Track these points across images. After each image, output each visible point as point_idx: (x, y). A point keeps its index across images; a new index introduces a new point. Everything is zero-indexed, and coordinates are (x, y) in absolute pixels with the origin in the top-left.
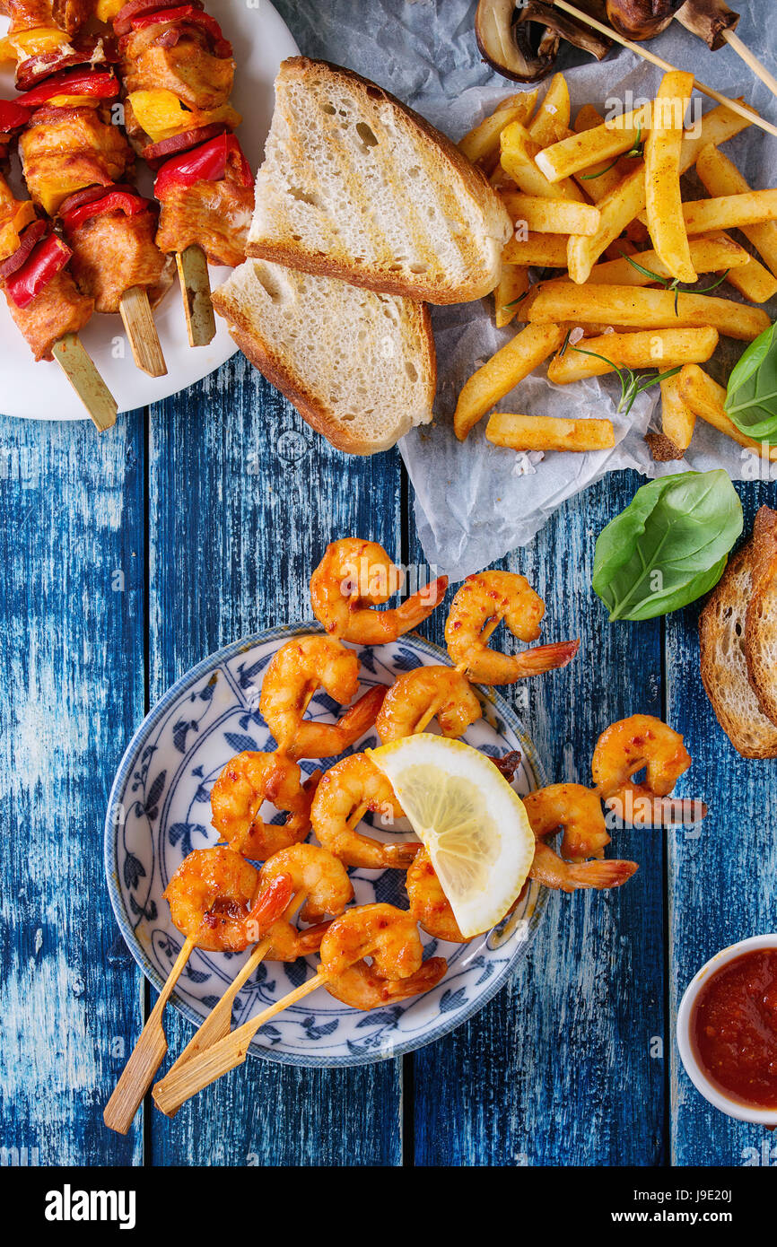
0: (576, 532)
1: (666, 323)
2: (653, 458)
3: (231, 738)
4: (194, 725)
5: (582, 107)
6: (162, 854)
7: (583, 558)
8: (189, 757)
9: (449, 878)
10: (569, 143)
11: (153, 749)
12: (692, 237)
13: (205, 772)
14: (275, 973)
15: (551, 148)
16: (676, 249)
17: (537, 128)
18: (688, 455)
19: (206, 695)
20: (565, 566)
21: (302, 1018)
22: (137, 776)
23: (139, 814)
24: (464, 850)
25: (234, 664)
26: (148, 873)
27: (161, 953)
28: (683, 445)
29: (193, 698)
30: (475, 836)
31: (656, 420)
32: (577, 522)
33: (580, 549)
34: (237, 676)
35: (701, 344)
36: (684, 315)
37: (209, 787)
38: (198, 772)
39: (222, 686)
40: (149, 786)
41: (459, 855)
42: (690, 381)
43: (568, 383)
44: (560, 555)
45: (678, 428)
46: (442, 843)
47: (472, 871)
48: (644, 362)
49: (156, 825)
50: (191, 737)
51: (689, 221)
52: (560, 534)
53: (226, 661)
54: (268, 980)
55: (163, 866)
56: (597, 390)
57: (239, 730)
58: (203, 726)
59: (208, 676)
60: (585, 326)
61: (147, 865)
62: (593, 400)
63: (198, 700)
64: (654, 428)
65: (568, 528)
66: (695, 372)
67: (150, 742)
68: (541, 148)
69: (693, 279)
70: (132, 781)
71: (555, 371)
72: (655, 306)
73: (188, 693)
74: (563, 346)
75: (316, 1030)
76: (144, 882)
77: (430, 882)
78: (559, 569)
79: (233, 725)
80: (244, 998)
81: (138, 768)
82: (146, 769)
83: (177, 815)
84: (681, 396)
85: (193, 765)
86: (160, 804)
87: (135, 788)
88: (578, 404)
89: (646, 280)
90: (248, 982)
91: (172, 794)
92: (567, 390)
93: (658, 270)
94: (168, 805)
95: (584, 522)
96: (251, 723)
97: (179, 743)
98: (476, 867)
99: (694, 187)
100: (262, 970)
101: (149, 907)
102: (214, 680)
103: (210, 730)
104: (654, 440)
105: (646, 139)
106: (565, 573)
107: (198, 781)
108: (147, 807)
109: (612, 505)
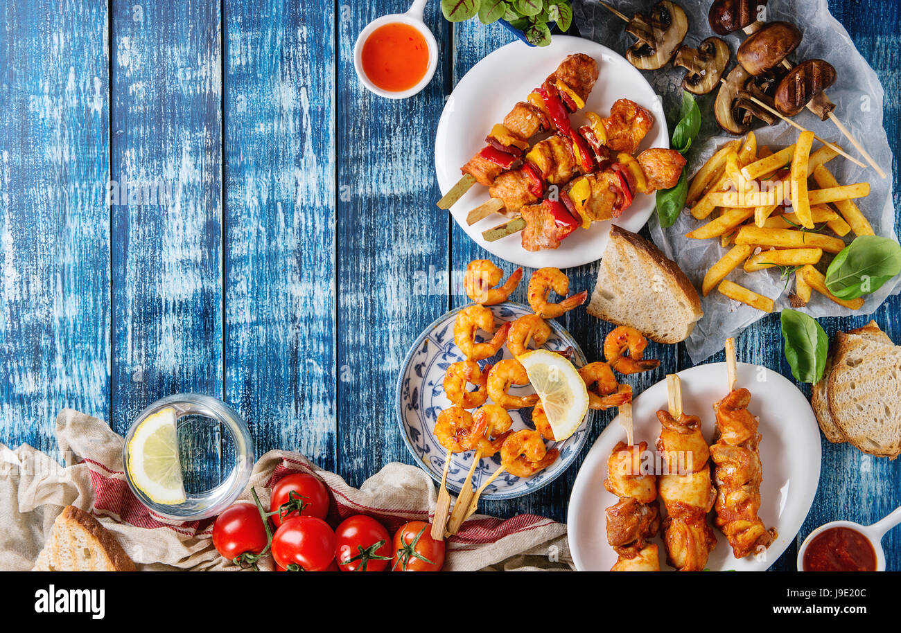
0: (756, 338)
1: (798, 246)
2: (792, 306)
3: (440, 365)
4: (423, 364)
5: (762, 146)
6: (425, 423)
7: (759, 350)
8: (425, 379)
9: (550, 414)
10: (757, 164)
11: (409, 379)
12: (812, 207)
13: (434, 383)
14: (487, 461)
15: (749, 166)
16: (805, 213)
17: (742, 156)
18: (808, 305)
19: (425, 350)
20: (751, 353)
21: (504, 477)
22: (405, 393)
23: (410, 409)
24: (558, 402)
25: (433, 334)
26: (421, 432)
27: (436, 466)
28: (806, 301)
29: (419, 353)
30: (563, 396)
31: (794, 288)
32: (757, 334)
33: (758, 346)
34: (436, 339)
35: (815, 255)
36: (807, 243)
37: (437, 389)
38: (431, 384)
39: (430, 345)
40: (411, 395)
41: (555, 404)
42: (808, 272)
43: (752, 271)
44: (749, 349)
45: (804, 292)
46: (547, 399)
47: (561, 411)
48: (789, 262)
49: (419, 411)
50: (424, 370)
51: (810, 200)
52: (749, 339)
53: (429, 334)
54: (485, 465)
55: (427, 428)
56: (767, 275)
57: (442, 361)
58: (427, 364)
59: (424, 342)
60: (762, 246)
61: (419, 429)
62: (764, 280)
63: (422, 353)
64: (792, 292)
65: (753, 336)
66: (811, 268)
67: (407, 377)
68: (745, 166)
69: (812, 227)
70: (403, 396)
71: (747, 267)
72: (793, 238)
73: (417, 352)
74: (752, 255)
75: (511, 481)
76: (420, 437)
77: (542, 416)
78: (749, 355)
79: (440, 360)
80: (477, 475)
81: (404, 389)
82: (408, 389)
83: (427, 405)
84: (804, 279)
85: (428, 381)
86: (418, 402)
87: (405, 399)
88: (758, 281)
89: (789, 226)
90: (477, 468)
91: (422, 396)
92: (753, 275)
93: (796, 221)
94: (422, 401)
95: (760, 334)
96: (447, 357)
97: (419, 374)
98: (562, 410)
99: (813, 184)
100: (481, 461)
101: (426, 448)
102: (426, 343)
103: (431, 365)
104: (792, 297)
105: (791, 162)
106: (751, 357)
107: (432, 387)
108: (413, 405)
109: (773, 327)
